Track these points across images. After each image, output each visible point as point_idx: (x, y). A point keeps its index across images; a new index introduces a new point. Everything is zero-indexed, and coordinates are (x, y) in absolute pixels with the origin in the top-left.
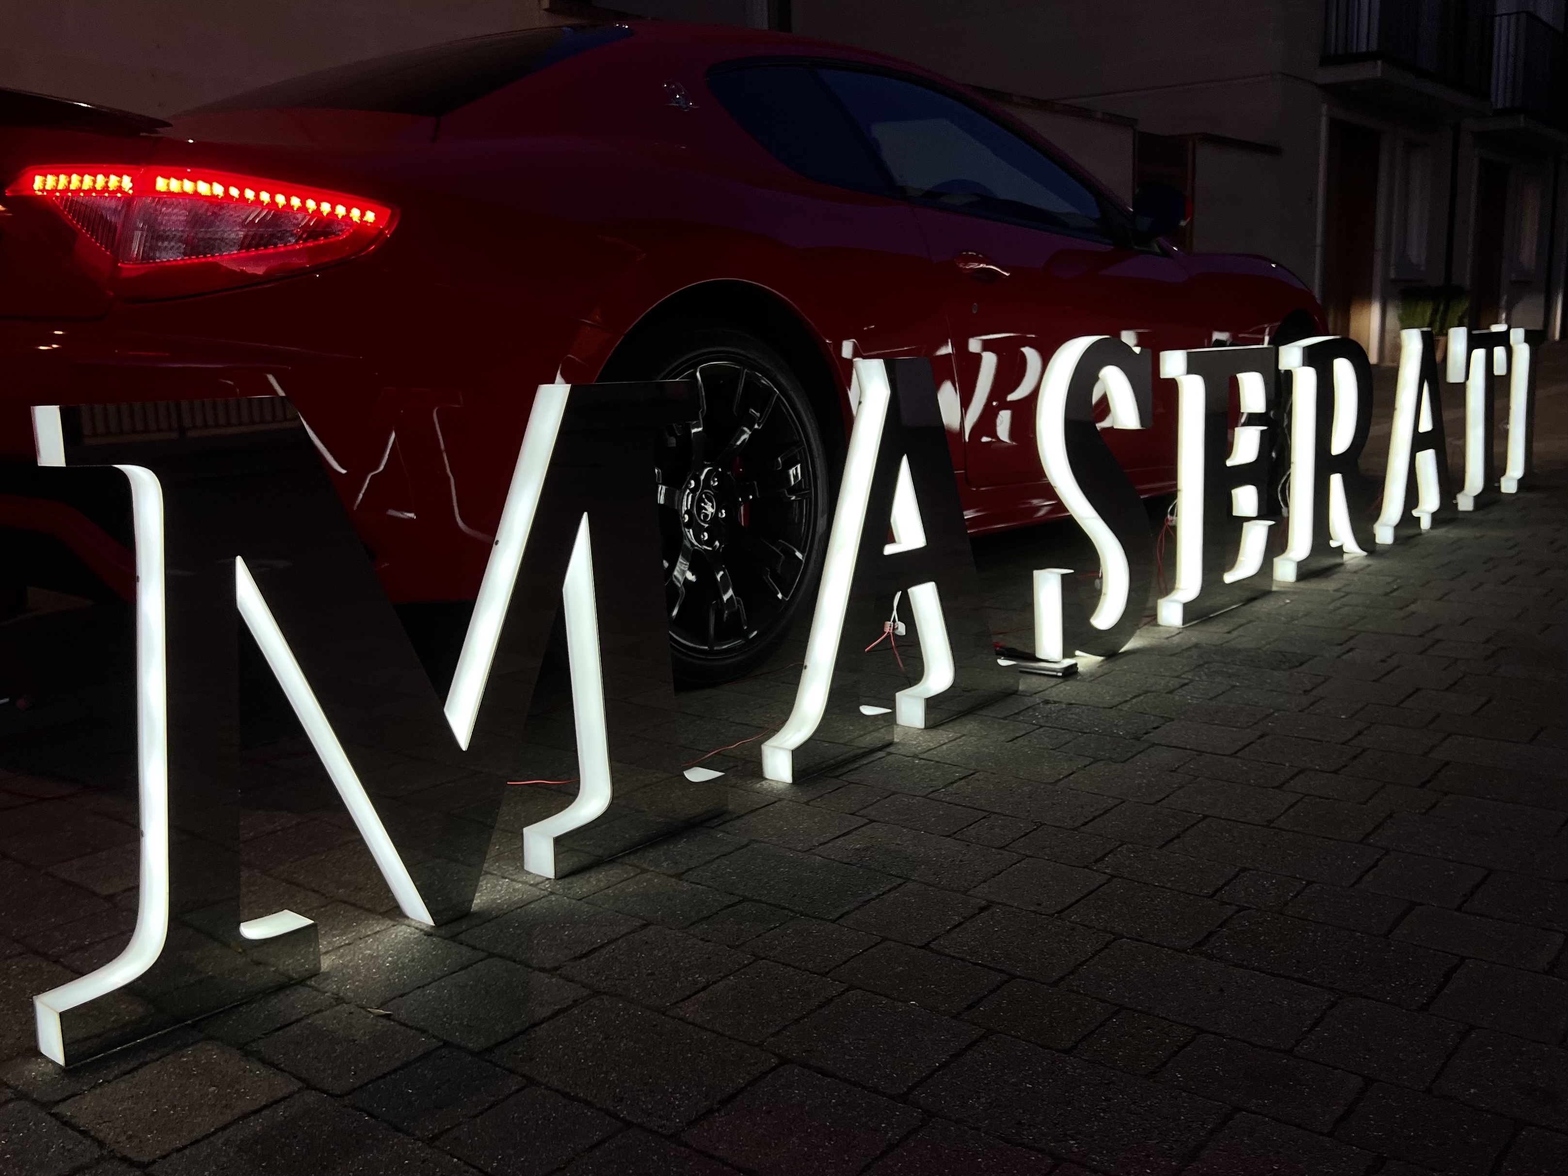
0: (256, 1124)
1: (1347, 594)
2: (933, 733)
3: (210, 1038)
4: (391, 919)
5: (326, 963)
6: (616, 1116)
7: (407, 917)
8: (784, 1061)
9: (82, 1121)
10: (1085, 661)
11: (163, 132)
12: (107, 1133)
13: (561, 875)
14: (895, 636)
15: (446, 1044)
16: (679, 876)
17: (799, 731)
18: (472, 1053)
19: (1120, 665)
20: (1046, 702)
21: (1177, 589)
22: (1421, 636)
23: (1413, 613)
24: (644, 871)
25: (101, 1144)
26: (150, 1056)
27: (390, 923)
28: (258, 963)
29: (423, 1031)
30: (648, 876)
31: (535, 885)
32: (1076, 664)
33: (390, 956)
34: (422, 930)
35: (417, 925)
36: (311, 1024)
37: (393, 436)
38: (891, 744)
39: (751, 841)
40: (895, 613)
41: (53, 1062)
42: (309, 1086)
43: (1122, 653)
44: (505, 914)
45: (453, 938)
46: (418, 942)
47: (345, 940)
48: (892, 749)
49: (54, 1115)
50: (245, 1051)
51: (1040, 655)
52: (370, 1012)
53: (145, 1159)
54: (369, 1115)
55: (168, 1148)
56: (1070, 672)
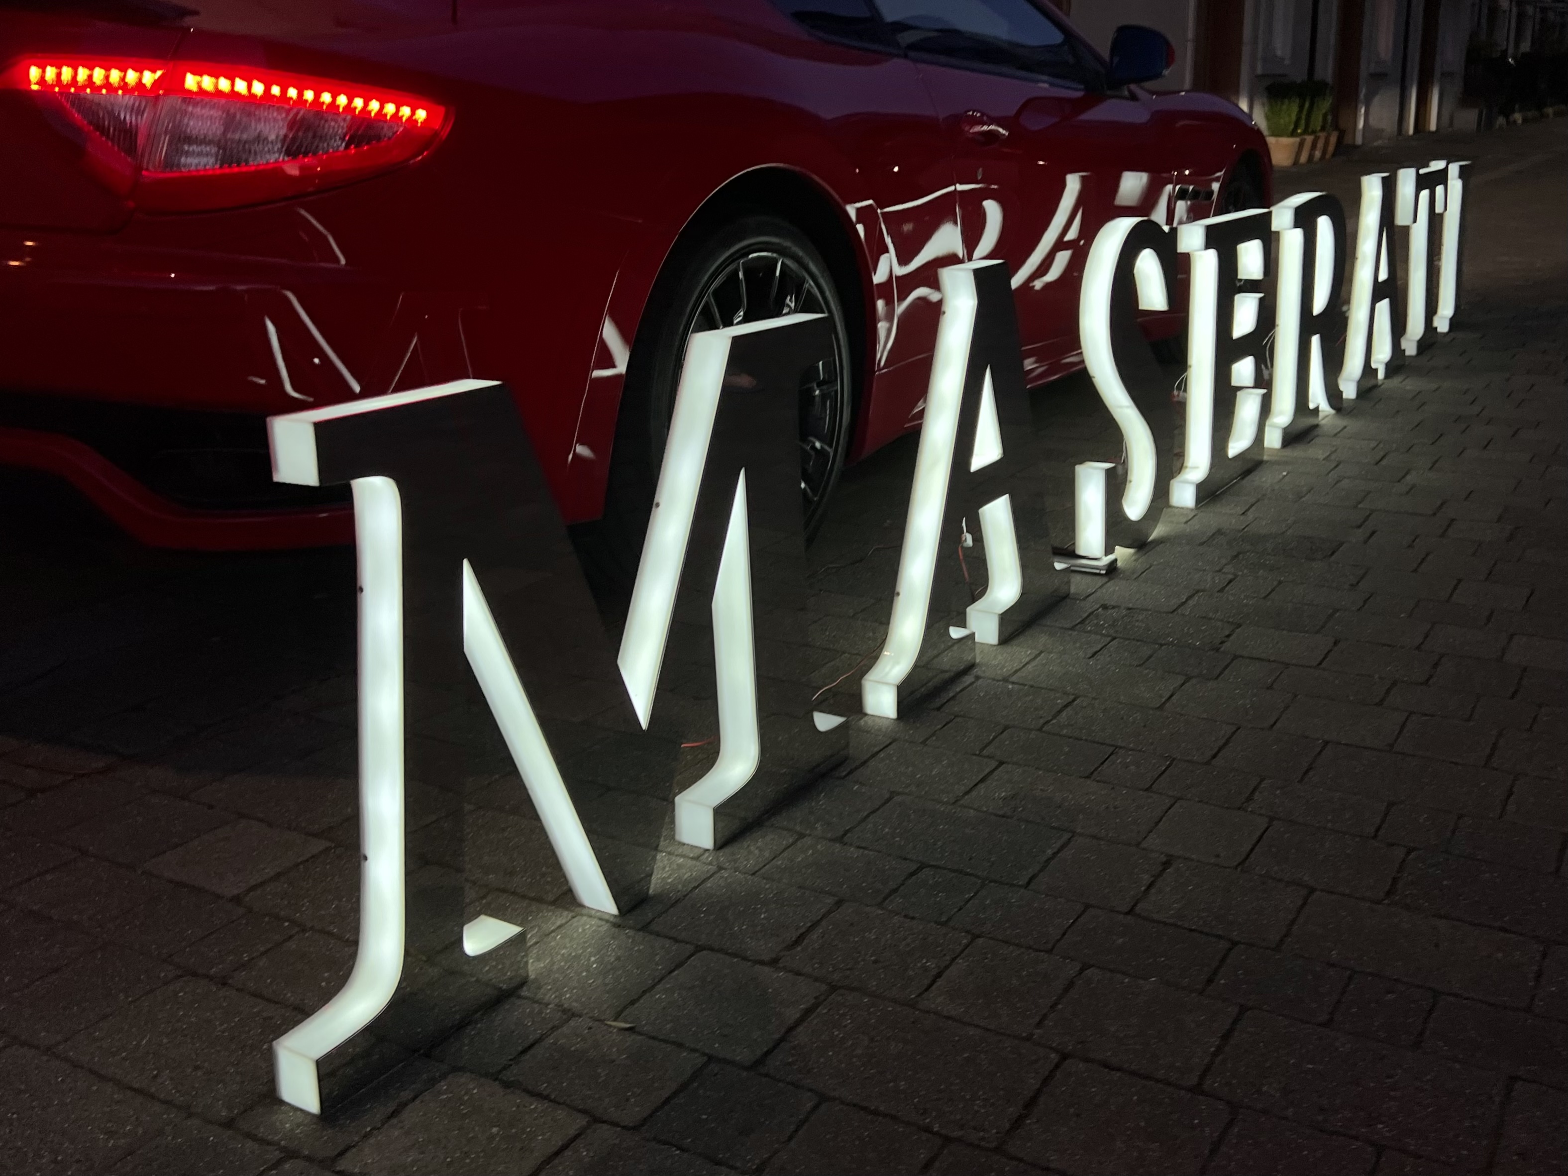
1: (1340, 463)
2: (1009, 650)
3: (456, 1069)
4: (567, 910)
6: (929, 1131)
7: (582, 906)
8: (1064, 1055)
10: (1123, 555)
11: (190, 21)
13: (720, 844)
15: (711, 1058)
16: (840, 839)
18: (744, 1067)
19: (1153, 556)
20: (1105, 607)
21: (1186, 467)
24: (801, 835)
26: (405, 1095)
29: (679, 1045)
30: (808, 841)
31: (697, 858)
32: (1115, 560)
33: (591, 955)
34: (607, 921)
36: (555, 1043)
38: (974, 665)
39: (893, 794)
41: (311, 1115)
42: (596, 1119)
43: (1152, 542)
44: (685, 896)
46: (612, 936)
48: (976, 671)
50: (503, 1082)
51: (1081, 551)
52: (610, 1026)
54: (678, 1149)
56: (1112, 568)
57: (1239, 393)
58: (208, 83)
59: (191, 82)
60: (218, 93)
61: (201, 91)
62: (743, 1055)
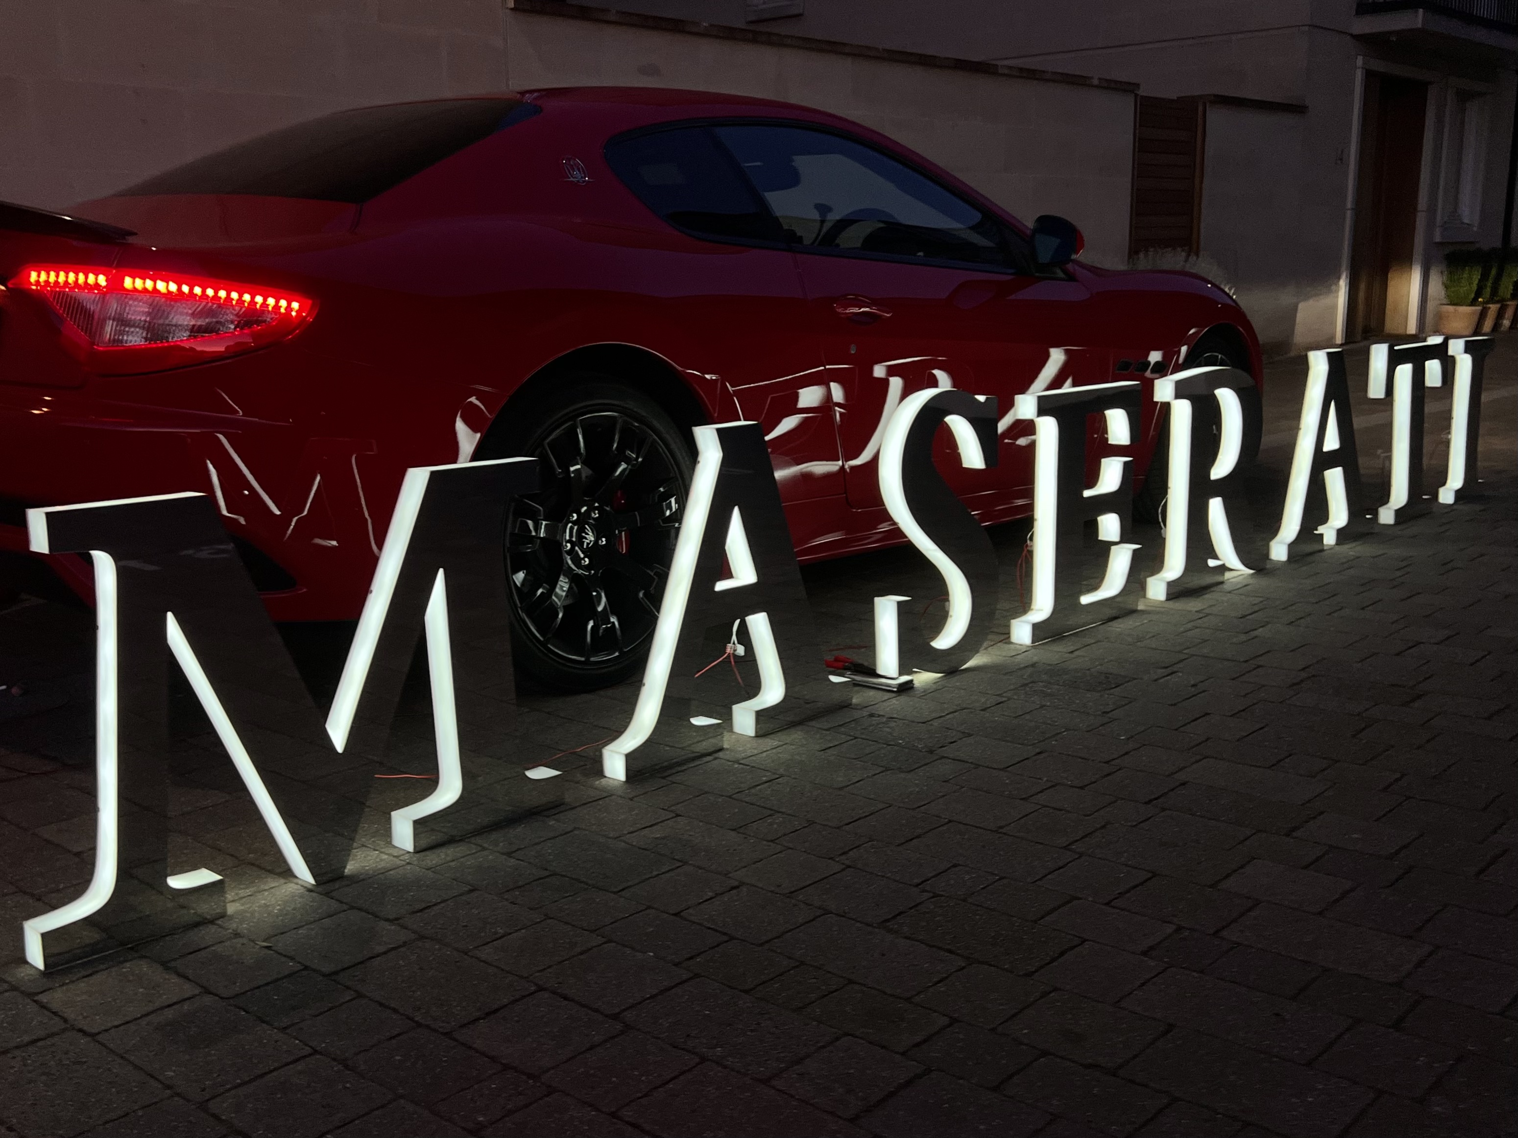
0: (169, 1014)
2: (761, 740)
3: (143, 957)
4: (284, 878)
5: (231, 909)
6: (412, 1019)
7: (296, 877)
8: (541, 989)
9: (55, 1006)
10: (923, 678)
12: (70, 1014)
13: (418, 850)
14: (735, 656)
15: (306, 968)
16: (509, 854)
17: (634, 738)
18: (324, 975)
19: (955, 681)
20: (872, 715)
21: (1032, 610)
22: (1246, 661)
23: (1256, 637)
24: (484, 849)
25: (65, 1021)
26: (102, 967)
27: (282, 881)
28: (183, 907)
29: (292, 958)
30: (485, 853)
31: (397, 856)
32: (911, 681)
33: (279, 905)
34: (305, 887)
35: (303, 883)
36: (214, 950)
37: (318, 478)
38: (721, 749)
39: (575, 829)
40: (734, 638)
41: (37, 969)
42: (207, 991)
43: (963, 670)
44: (370, 878)
45: (327, 894)
46: (301, 896)
47: (248, 892)
48: (721, 754)
49: (35, 1001)
50: (166, 965)
51: (880, 671)
52: (257, 944)
53: (93, 1031)
54: (245, 1011)
55: (110, 1025)
56: (906, 688)
57: (1113, 548)
58: (139, 284)
59: (128, 283)
60: (145, 290)
61: (135, 290)
62: (327, 968)
